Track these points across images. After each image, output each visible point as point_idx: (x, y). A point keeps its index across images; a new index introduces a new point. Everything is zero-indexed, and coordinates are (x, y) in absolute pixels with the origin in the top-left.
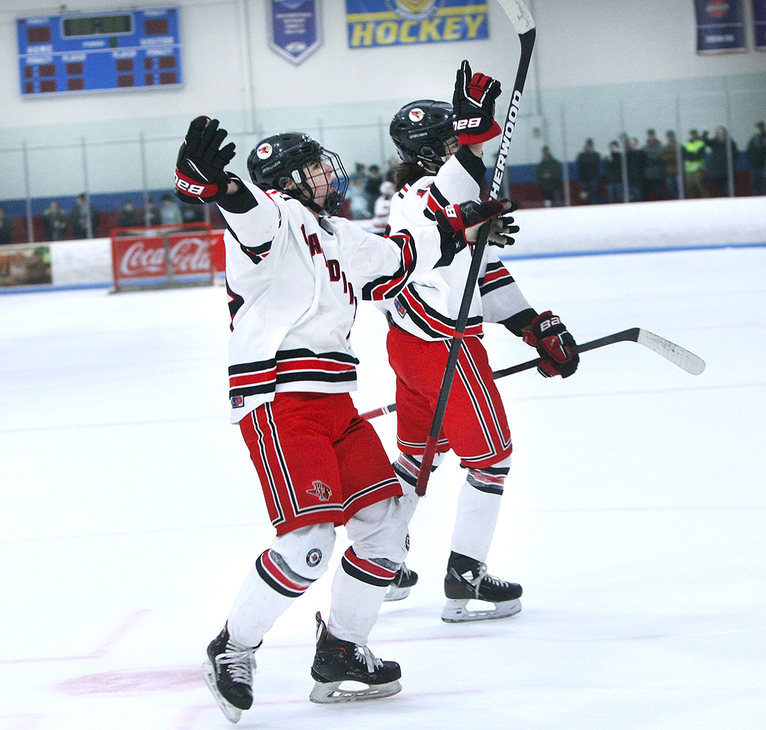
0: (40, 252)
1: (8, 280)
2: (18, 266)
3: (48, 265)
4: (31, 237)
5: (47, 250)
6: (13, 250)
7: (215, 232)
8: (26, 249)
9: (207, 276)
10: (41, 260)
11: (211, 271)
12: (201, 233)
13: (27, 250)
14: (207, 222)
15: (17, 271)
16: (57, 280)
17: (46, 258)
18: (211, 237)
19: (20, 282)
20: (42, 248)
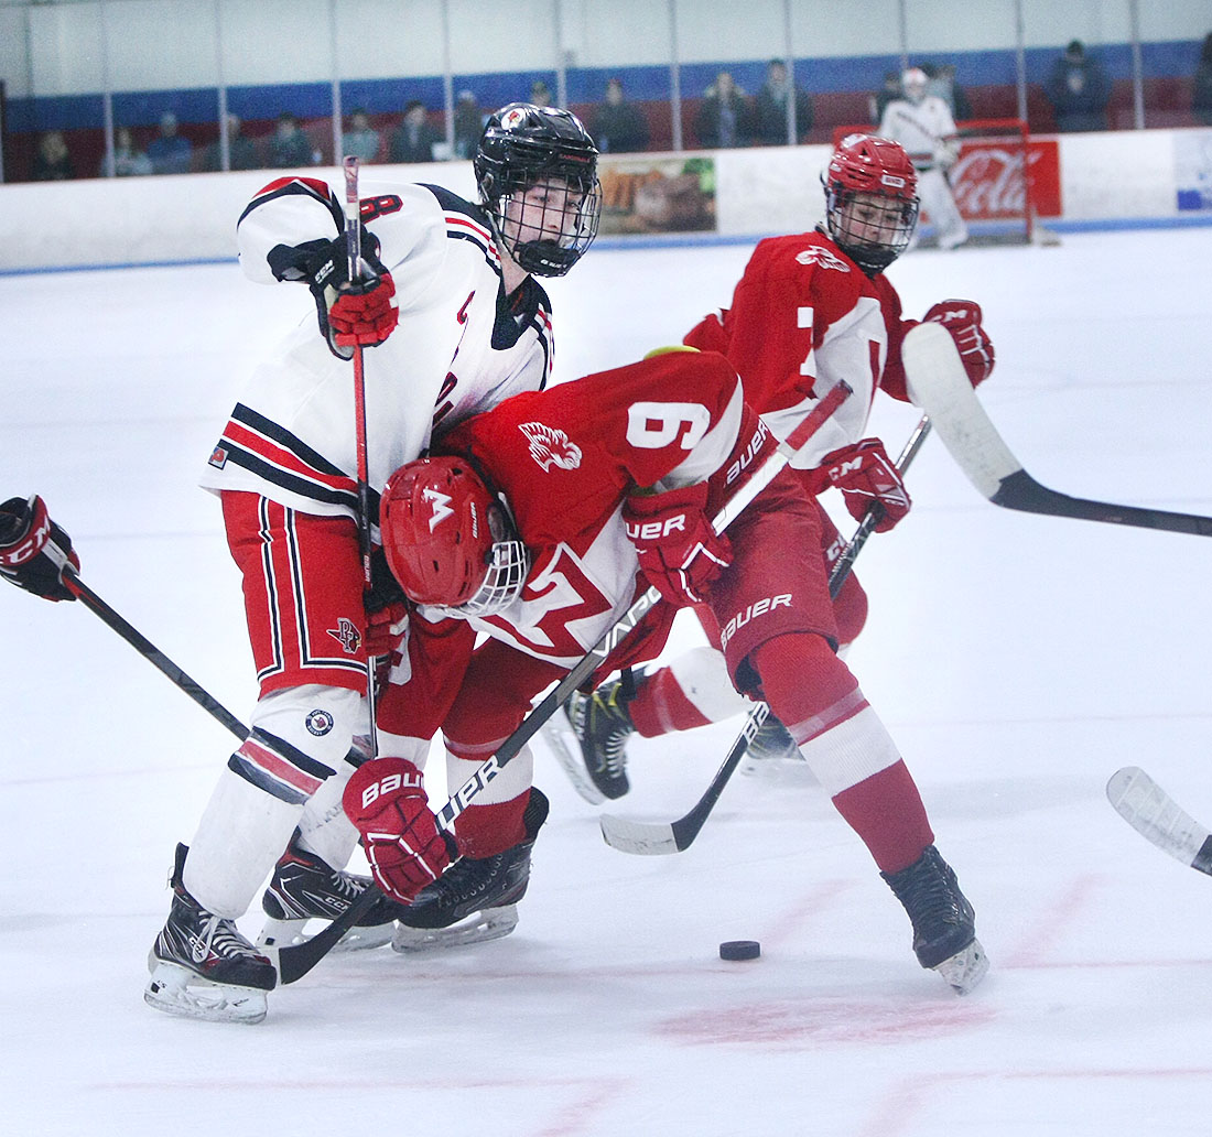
0: (692, 169)
1: (632, 221)
2: (653, 195)
3: (711, 195)
4: (678, 142)
5: (710, 165)
6: (643, 163)
7: (1034, 138)
8: (668, 162)
9: (1020, 223)
10: (696, 185)
11: (1026, 214)
12: (1009, 140)
13: (671, 163)
14: (1023, 118)
15: (648, 205)
16: (725, 227)
17: (706, 182)
18: (1028, 148)
19: (653, 225)
20: (698, 161)
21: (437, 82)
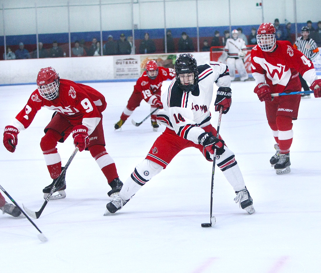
0: (170, 58)
8: (163, 56)
10: (171, 62)
20: (172, 56)
21: (98, 33)
